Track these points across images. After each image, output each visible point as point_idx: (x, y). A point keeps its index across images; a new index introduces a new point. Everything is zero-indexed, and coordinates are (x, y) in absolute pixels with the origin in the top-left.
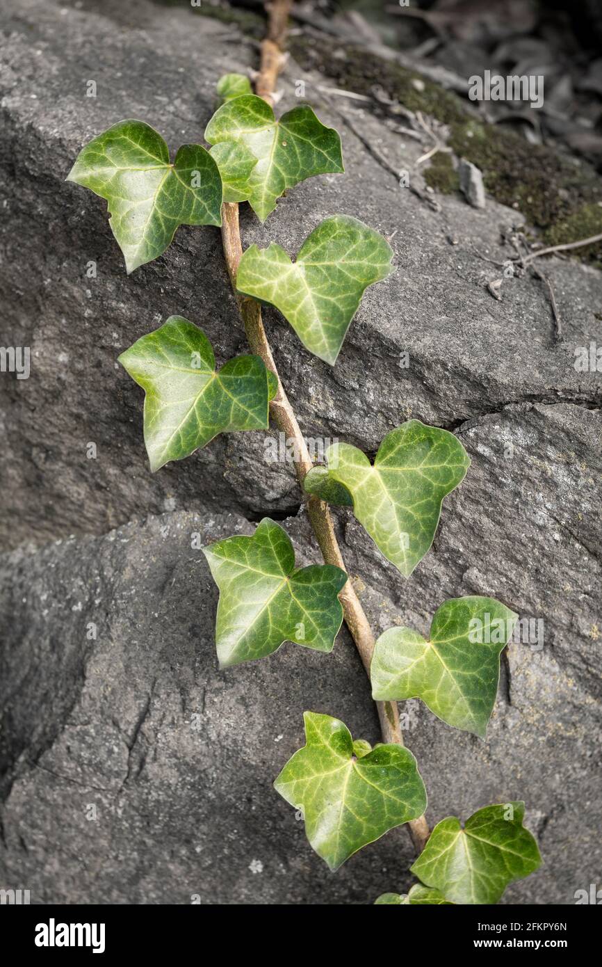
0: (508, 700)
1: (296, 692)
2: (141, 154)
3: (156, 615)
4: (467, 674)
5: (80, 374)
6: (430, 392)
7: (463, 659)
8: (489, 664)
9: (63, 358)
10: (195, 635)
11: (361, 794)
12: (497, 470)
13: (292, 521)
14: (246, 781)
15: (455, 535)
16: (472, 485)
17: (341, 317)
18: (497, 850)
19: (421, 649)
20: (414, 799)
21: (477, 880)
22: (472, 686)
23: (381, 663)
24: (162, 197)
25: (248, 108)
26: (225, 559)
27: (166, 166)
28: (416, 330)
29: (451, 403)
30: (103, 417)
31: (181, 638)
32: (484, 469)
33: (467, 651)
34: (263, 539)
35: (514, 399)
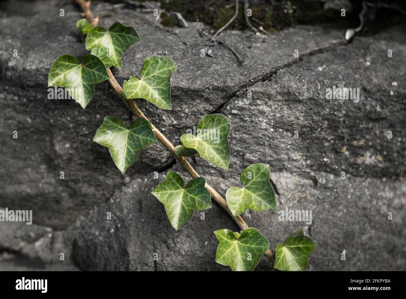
0: (278, 194)
1: (204, 225)
2: (69, 65)
3: (143, 220)
4: (261, 193)
5: (76, 149)
6: (207, 100)
7: (257, 188)
8: (267, 186)
9: (67, 145)
10: (160, 221)
11: (245, 250)
12: (242, 116)
13: (175, 166)
14: (202, 263)
15: (236, 145)
16: (235, 125)
17: (166, 92)
18: (299, 248)
19: (241, 192)
20: (264, 243)
21: (297, 261)
22: (264, 196)
23: (231, 203)
24: (83, 77)
25: (96, 32)
26: (160, 193)
27: (79, 65)
28: (193, 81)
29: (216, 100)
30: (91, 160)
31: (156, 224)
32: (237, 118)
33: (257, 185)
34: (170, 179)
35: (237, 89)
